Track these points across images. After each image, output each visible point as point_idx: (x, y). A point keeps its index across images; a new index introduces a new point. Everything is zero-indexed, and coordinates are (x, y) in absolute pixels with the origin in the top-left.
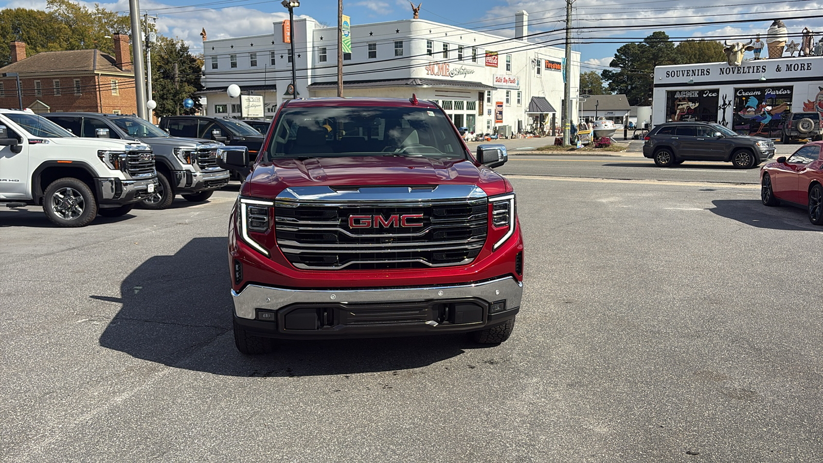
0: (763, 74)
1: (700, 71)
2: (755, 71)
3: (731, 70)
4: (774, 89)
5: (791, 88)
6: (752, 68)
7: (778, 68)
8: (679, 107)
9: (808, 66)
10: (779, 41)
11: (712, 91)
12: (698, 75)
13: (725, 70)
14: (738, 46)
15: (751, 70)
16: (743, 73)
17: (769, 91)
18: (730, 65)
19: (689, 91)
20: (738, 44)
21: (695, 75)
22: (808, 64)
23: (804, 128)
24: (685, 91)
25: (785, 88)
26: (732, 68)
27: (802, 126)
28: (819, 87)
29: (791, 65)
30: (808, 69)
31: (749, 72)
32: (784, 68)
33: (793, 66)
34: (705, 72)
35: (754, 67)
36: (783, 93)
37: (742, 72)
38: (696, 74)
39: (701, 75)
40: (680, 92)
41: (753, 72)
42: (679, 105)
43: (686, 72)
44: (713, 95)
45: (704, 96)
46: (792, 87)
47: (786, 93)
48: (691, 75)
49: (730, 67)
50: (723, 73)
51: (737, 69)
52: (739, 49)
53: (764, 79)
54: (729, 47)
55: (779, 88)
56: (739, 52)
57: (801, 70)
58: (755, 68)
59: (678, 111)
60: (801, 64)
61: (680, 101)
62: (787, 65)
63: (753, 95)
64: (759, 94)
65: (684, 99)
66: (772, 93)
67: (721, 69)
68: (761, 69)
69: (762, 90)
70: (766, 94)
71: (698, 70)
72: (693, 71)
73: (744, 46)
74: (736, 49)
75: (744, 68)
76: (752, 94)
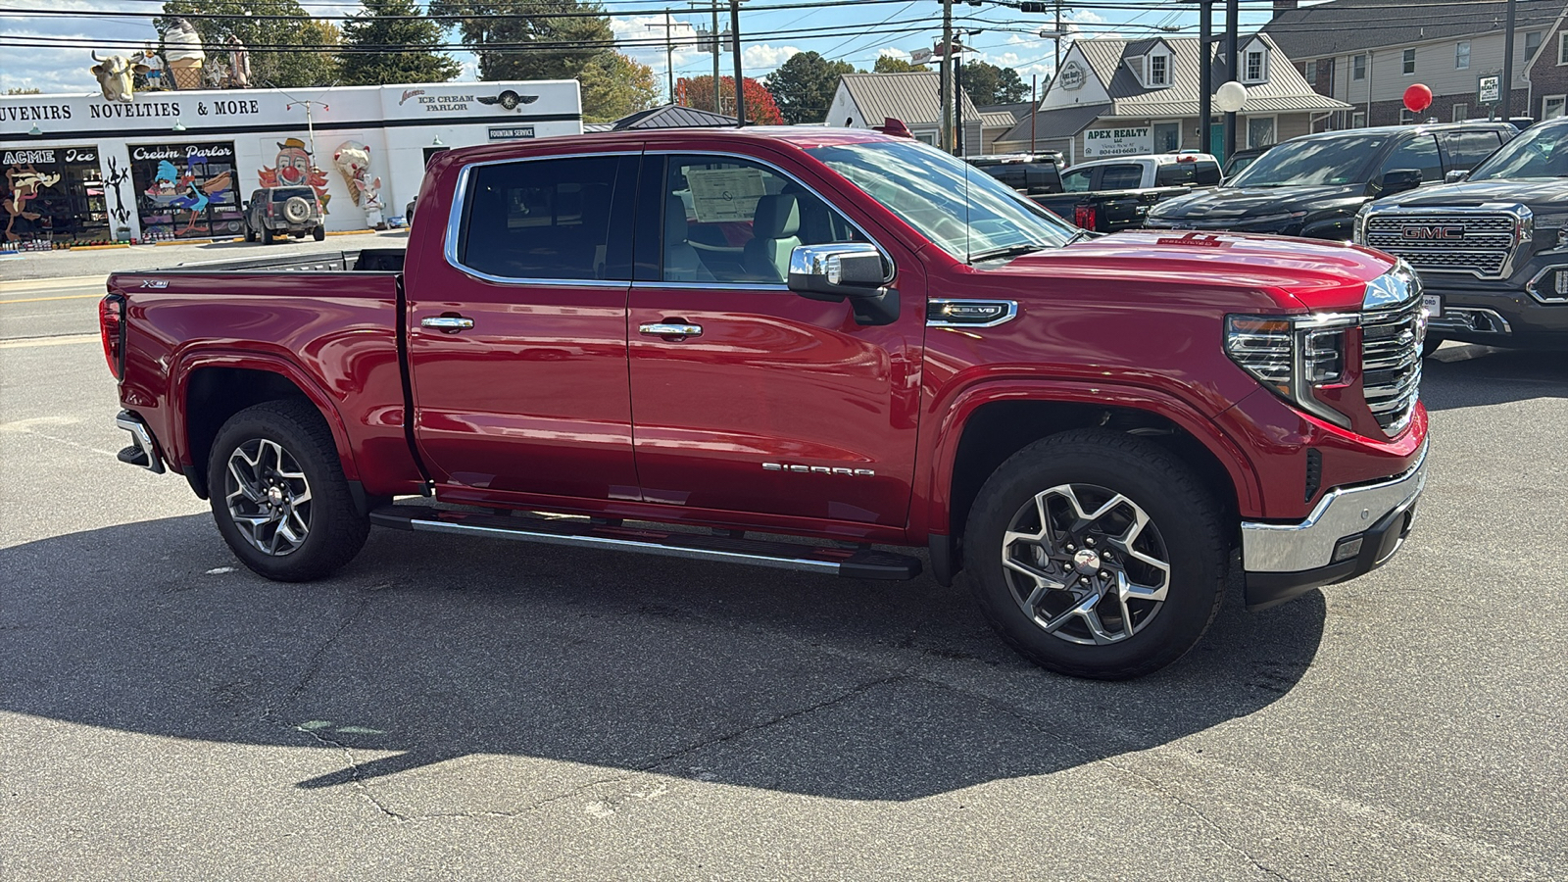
0: (178, 119)
1: (49, 110)
2: (161, 112)
3: (113, 108)
4: (202, 146)
5: (230, 145)
6: (154, 107)
7: (200, 108)
8: (18, 184)
9: (253, 107)
10: (192, 59)
11: (82, 151)
12: (47, 118)
13: (101, 108)
14: (119, 64)
15: (153, 111)
16: (139, 115)
17: (193, 150)
18: (110, 100)
19: (34, 151)
20: (118, 59)
21: (39, 117)
22: (251, 102)
23: (295, 215)
24: (25, 151)
25: (222, 145)
26: (115, 106)
27: (292, 211)
28: (278, 144)
29: (223, 103)
30: (252, 112)
31: (149, 115)
32: (211, 109)
33: (226, 105)
34: (61, 112)
35: (156, 105)
36: (218, 153)
37: (136, 113)
38: (43, 115)
39: (54, 117)
40: (14, 152)
41: (157, 115)
42: (17, 179)
43: (18, 110)
44: (87, 158)
45: (68, 159)
46: (232, 143)
47: (223, 153)
48: (31, 117)
49: (111, 103)
50: (98, 115)
51: (124, 107)
52: (123, 68)
53: (183, 128)
54: (101, 64)
55: (209, 146)
56: (125, 75)
57: (242, 112)
58: (160, 107)
59: (17, 193)
60: (240, 102)
61: (17, 171)
62: (217, 103)
63: (165, 159)
64: (176, 156)
65: (25, 167)
66: (199, 155)
67: (92, 107)
68: (170, 109)
69: (180, 147)
70: (188, 156)
71: (45, 108)
72: (33, 108)
73: (129, 63)
74: (116, 69)
75: (137, 105)
76: (163, 156)
